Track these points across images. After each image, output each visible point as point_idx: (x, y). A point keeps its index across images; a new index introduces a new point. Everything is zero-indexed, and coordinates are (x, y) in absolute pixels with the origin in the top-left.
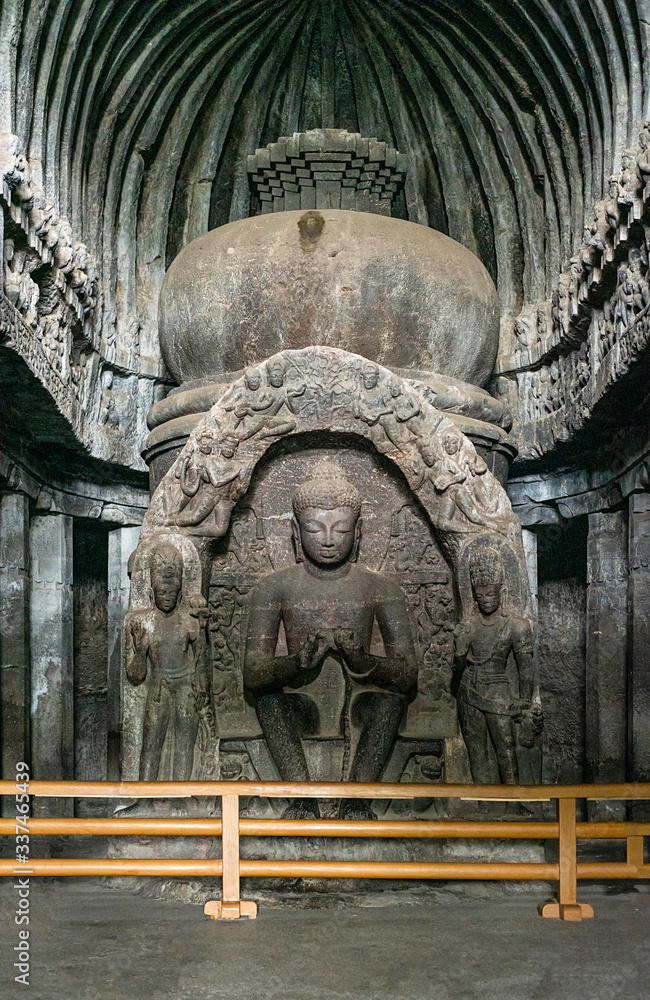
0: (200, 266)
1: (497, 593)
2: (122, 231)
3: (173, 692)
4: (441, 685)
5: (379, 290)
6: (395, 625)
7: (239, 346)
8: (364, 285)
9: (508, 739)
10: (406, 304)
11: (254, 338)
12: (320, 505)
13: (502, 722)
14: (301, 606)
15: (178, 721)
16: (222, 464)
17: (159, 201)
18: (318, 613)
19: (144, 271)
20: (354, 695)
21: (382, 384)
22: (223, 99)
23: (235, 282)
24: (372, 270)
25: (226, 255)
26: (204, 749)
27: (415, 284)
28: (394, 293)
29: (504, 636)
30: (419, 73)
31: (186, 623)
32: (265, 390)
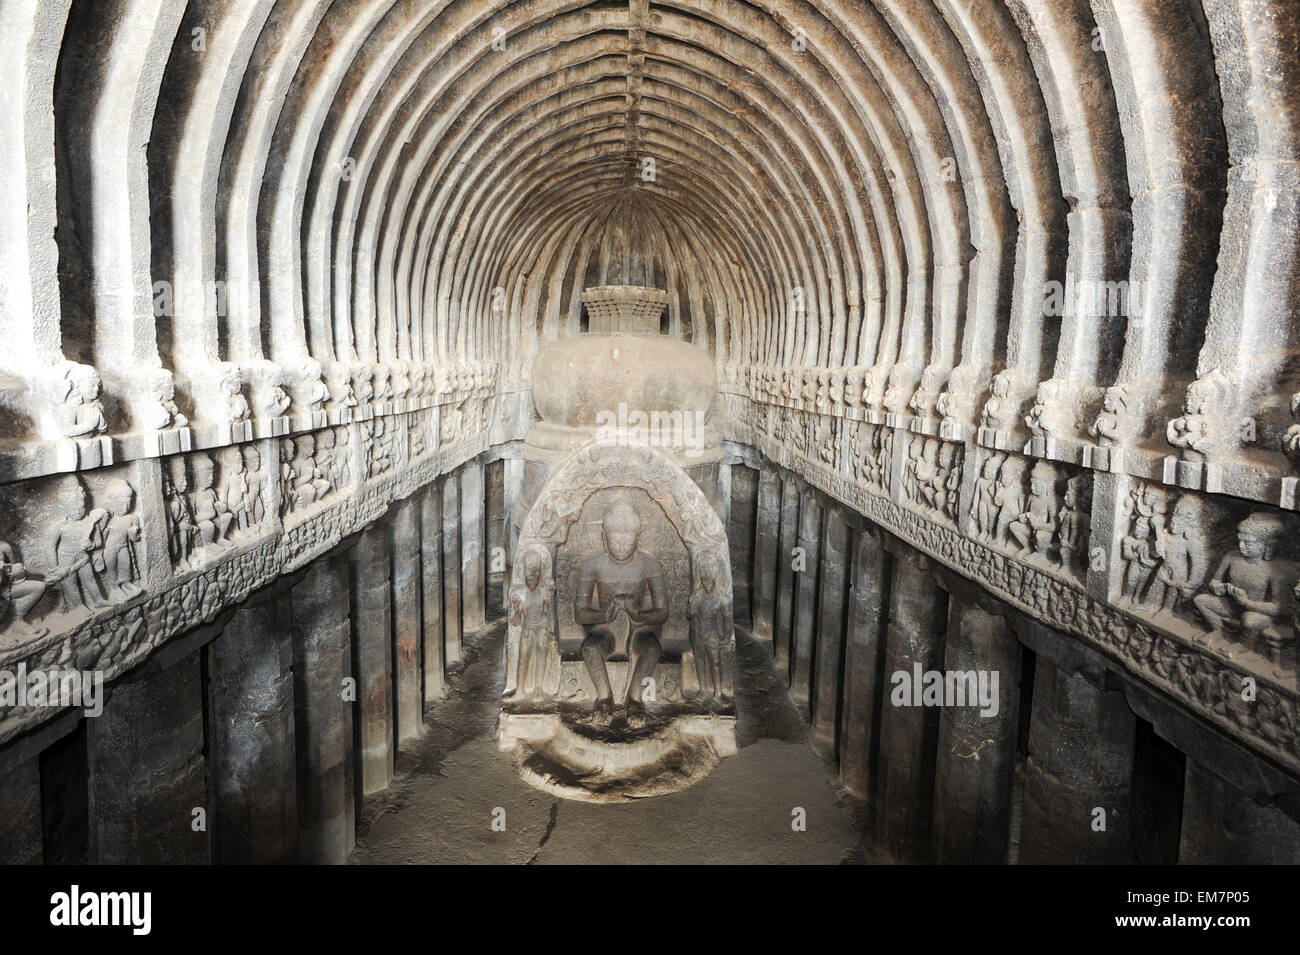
0: (554, 368)
1: (714, 583)
2: (512, 318)
3: (536, 633)
4: (681, 613)
5: (653, 392)
6: (658, 589)
7: (575, 415)
8: (645, 390)
9: (716, 661)
10: (668, 398)
11: (583, 414)
12: (618, 531)
13: (714, 652)
14: (607, 580)
15: (538, 648)
16: (564, 506)
17: (533, 295)
18: (615, 585)
19: (524, 331)
20: (635, 632)
21: (654, 461)
22: (569, 241)
23: (573, 383)
24: (649, 381)
25: (568, 367)
26: (553, 660)
27: (672, 386)
28: (661, 393)
29: (716, 606)
30: (677, 231)
31: (544, 594)
32: (589, 465)
